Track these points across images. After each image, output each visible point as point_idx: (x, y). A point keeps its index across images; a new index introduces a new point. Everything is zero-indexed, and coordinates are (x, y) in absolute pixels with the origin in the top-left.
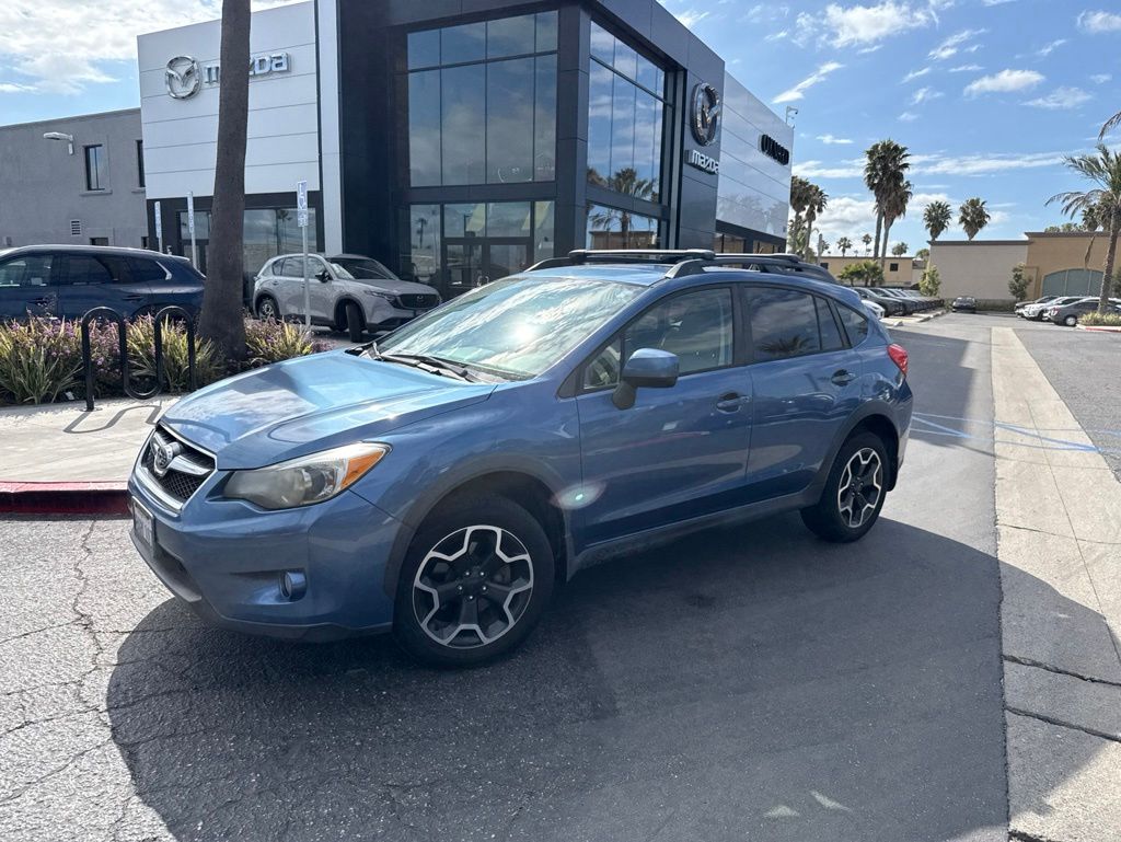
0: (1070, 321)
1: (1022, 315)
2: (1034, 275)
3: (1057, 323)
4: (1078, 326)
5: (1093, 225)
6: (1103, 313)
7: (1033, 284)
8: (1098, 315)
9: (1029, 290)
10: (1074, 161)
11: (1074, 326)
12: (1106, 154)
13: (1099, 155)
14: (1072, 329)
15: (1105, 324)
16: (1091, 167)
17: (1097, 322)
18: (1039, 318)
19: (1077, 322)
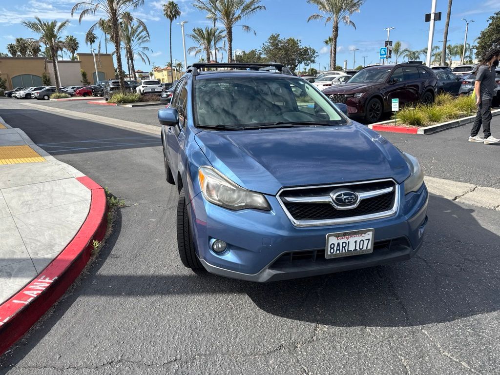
0: (46, 97)
1: (16, 97)
2: (6, 78)
3: (38, 99)
4: (50, 99)
5: (14, 53)
6: (59, 93)
7: (7, 82)
8: (58, 94)
9: (7, 85)
10: (26, 24)
11: (48, 99)
12: (40, 22)
13: (37, 22)
14: (48, 101)
15: (62, 98)
16: (34, 27)
17: (59, 97)
18: (28, 97)
19: (49, 98)
